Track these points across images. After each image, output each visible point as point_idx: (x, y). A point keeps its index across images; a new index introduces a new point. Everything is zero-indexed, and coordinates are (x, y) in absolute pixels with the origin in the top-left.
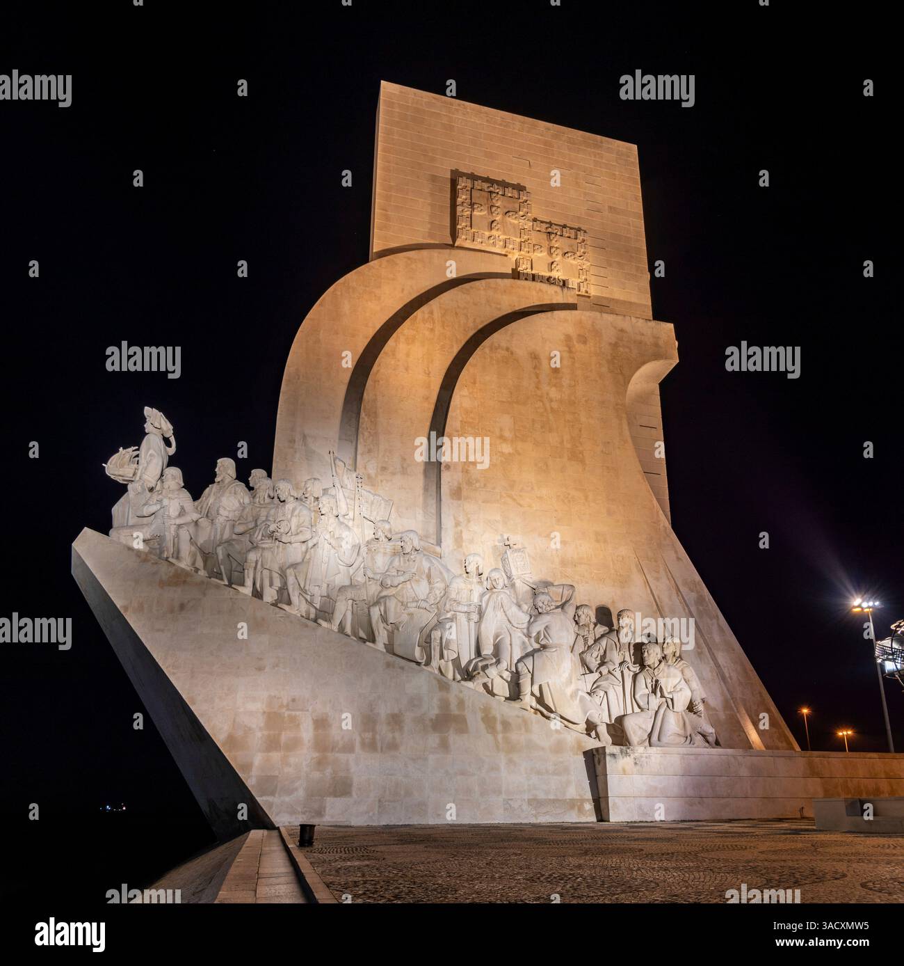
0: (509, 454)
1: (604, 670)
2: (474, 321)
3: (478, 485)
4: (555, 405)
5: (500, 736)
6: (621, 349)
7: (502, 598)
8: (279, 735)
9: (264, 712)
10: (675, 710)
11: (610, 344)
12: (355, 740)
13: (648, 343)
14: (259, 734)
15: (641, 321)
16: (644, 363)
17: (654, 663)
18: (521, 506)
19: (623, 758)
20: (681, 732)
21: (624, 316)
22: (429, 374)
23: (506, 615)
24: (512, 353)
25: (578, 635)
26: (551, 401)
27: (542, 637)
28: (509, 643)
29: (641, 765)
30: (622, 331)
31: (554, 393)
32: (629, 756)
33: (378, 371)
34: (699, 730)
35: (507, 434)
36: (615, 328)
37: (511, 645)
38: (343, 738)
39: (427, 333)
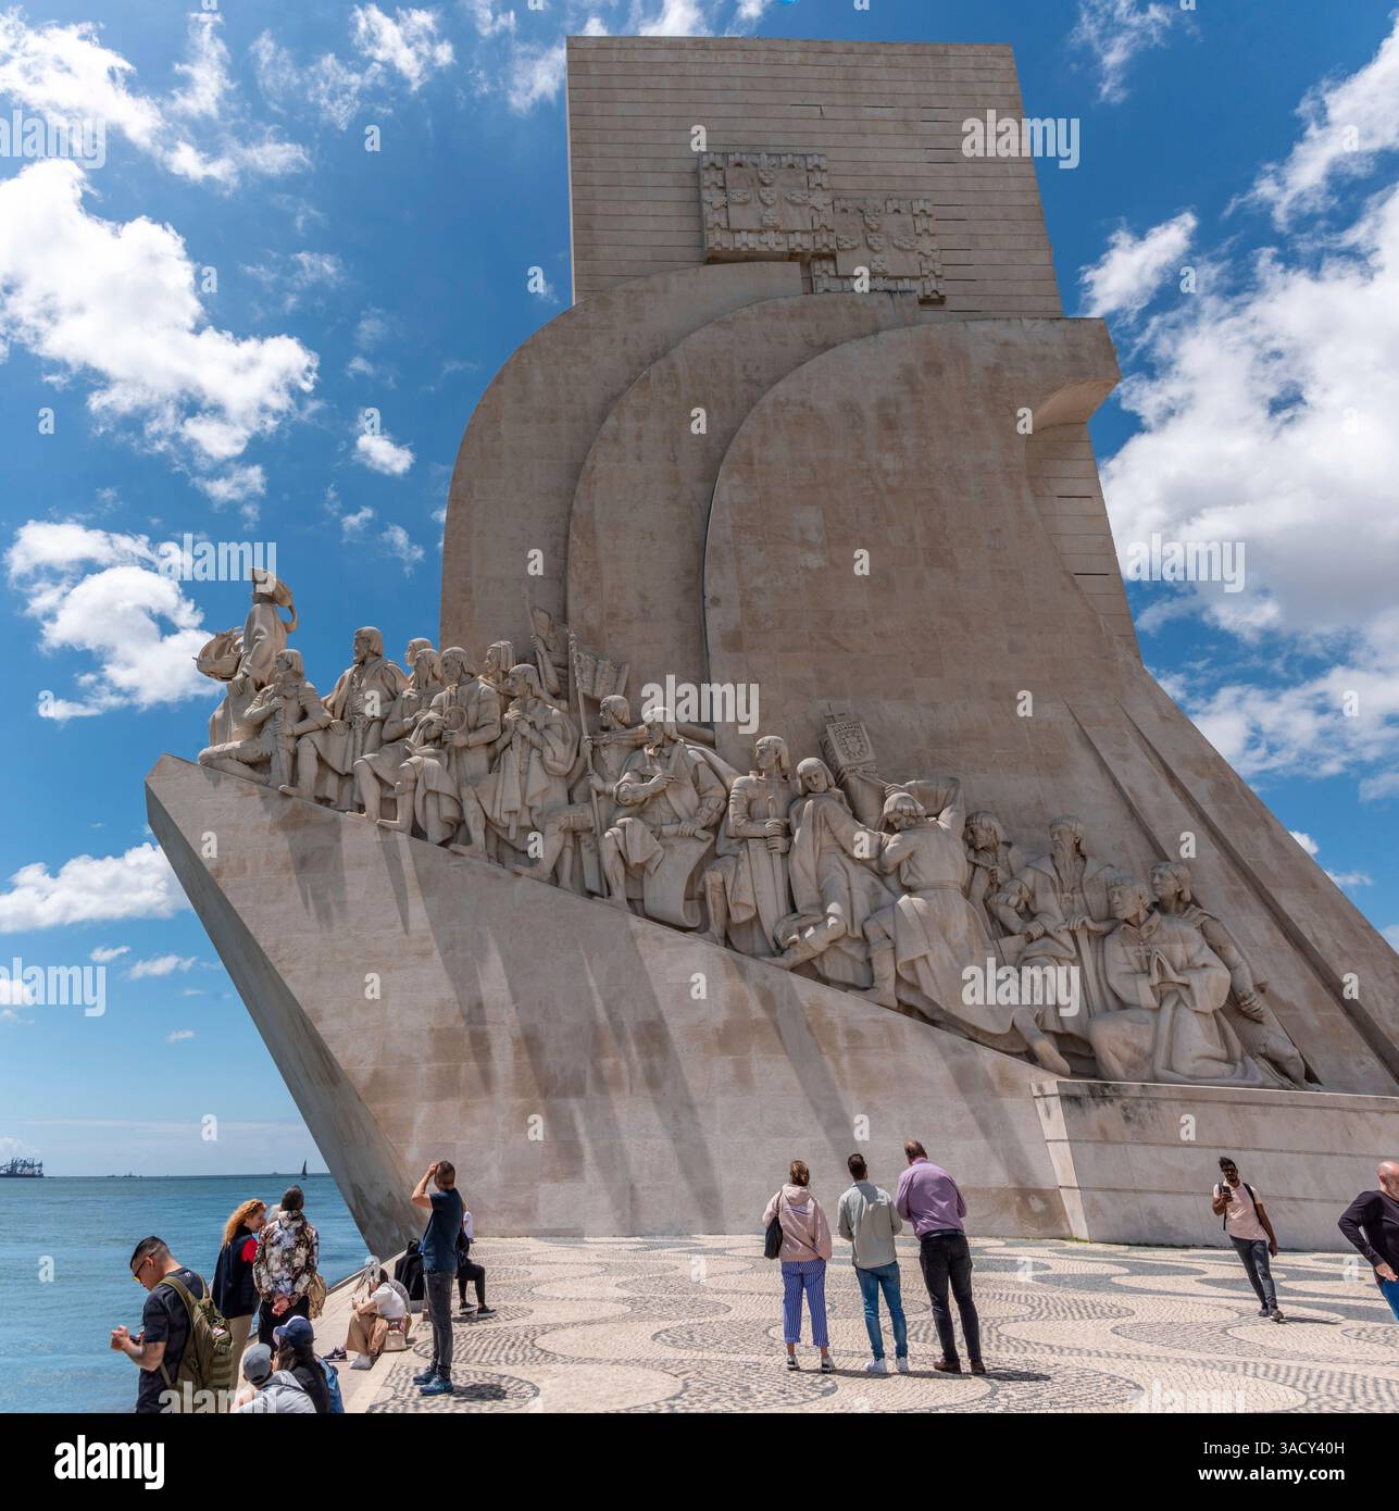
0: (820, 568)
1: (1035, 929)
2: (745, 368)
3: (769, 624)
4: (893, 481)
5: (845, 1061)
6: (1008, 374)
7: (825, 809)
8: (458, 1068)
9: (432, 1029)
10: (1199, 1008)
11: (986, 369)
12: (585, 1072)
13: (1059, 357)
14: (424, 1069)
15: (1041, 322)
16: (1053, 390)
17: (1137, 915)
18: (847, 650)
19: (1098, 1105)
20: (1221, 1052)
21: (1008, 319)
22: (675, 461)
23: (835, 838)
24: (811, 409)
25: (976, 866)
26: (887, 474)
27: (907, 871)
28: (846, 886)
29: (1140, 1121)
30: (1006, 344)
31: (890, 462)
32: (1111, 1101)
33: (593, 468)
34: (1262, 1050)
35: (812, 536)
36: (993, 341)
37: (849, 889)
38: (563, 1070)
39: (667, 399)
